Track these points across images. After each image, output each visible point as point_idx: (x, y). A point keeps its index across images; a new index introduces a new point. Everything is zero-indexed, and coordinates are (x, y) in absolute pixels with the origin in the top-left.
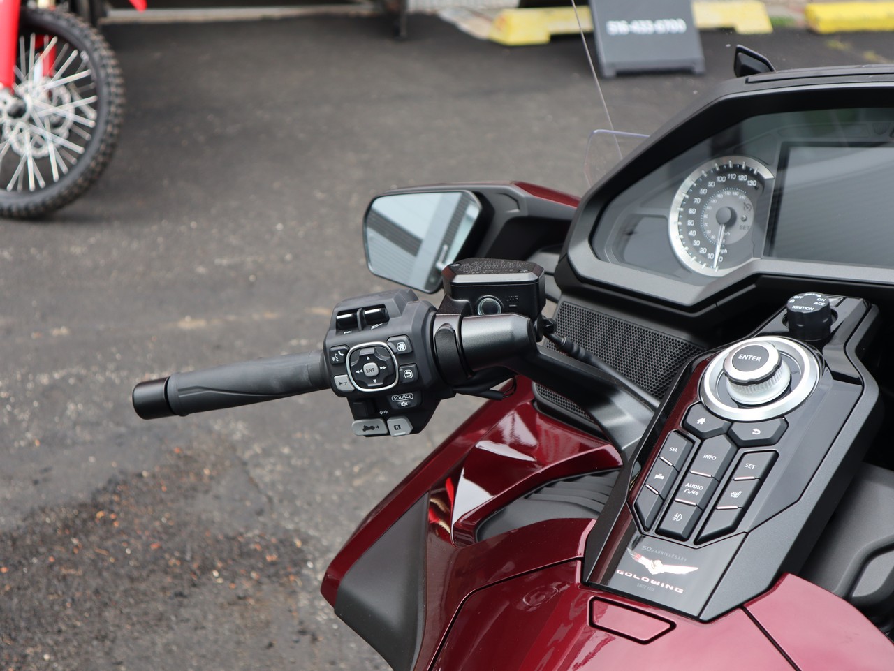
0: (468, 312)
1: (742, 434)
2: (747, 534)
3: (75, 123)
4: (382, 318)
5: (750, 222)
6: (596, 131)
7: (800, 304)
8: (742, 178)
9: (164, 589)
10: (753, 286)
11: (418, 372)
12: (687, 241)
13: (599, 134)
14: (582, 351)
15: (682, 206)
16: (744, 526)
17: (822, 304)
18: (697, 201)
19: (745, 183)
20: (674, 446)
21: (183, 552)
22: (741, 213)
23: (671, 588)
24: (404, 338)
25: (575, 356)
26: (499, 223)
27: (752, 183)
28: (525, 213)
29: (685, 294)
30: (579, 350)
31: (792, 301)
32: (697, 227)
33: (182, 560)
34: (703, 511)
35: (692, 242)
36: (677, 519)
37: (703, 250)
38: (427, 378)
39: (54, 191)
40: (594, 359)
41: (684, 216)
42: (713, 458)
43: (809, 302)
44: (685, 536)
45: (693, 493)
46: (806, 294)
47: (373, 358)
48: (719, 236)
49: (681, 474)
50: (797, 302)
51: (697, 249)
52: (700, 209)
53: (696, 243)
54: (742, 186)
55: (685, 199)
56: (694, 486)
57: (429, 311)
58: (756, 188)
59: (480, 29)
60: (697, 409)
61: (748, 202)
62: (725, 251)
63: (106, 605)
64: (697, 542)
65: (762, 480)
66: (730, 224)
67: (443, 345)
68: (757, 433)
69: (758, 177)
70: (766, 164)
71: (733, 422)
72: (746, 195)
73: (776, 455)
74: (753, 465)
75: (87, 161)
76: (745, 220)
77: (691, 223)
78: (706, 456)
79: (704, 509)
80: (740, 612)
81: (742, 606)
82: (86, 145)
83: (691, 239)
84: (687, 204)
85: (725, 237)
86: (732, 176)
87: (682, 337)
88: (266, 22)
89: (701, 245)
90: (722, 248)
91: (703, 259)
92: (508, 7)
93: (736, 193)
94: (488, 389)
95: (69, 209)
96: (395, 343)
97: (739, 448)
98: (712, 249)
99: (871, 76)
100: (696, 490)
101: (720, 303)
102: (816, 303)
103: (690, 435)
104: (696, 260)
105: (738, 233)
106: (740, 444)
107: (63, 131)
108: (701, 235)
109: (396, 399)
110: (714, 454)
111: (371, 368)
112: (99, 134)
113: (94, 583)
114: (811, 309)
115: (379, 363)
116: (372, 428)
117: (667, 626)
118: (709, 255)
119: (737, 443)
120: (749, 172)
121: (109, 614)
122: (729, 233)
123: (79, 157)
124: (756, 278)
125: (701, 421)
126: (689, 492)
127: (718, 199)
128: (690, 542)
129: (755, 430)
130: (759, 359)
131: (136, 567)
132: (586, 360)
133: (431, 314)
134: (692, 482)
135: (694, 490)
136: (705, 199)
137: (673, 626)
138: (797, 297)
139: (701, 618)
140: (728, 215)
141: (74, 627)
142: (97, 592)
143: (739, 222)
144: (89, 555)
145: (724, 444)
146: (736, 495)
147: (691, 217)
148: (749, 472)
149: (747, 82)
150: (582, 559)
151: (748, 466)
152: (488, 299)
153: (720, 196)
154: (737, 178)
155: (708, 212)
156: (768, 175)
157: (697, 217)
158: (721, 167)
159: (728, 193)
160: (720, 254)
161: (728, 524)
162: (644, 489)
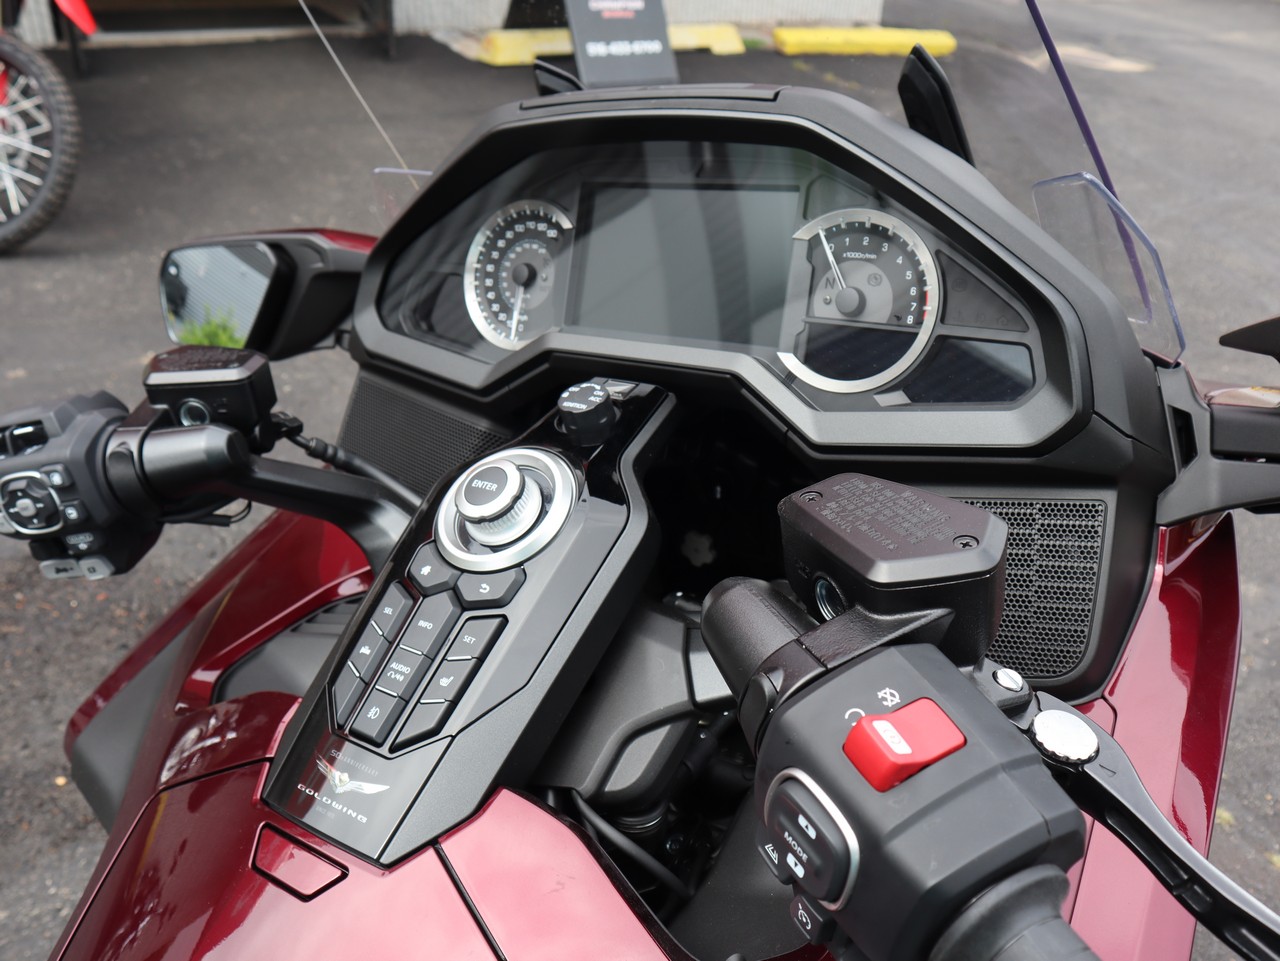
0: (167, 423)
1: (468, 591)
2: (454, 737)
3: (34, 155)
4: (39, 437)
5: (551, 283)
6: (377, 170)
8: (542, 227)
9: (108, 642)
10: (545, 366)
11: (83, 508)
12: (486, 304)
15: (479, 261)
16: (451, 727)
17: (598, 400)
18: (495, 255)
19: (544, 233)
21: (130, 601)
22: (541, 272)
23: (354, 815)
24: (59, 467)
25: (331, 461)
26: (304, 280)
27: (552, 233)
28: (332, 267)
29: (471, 372)
30: (335, 454)
31: (565, 395)
32: (496, 288)
33: (128, 610)
34: (407, 702)
35: (491, 307)
36: (372, 717)
37: (502, 317)
38: (101, 514)
40: (358, 462)
41: (481, 275)
42: (429, 625)
43: (582, 397)
44: (380, 741)
45: (398, 677)
46: (584, 385)
47: (26, 495)
48: (518, 298)
49: (391, 643)
50: (570, 399)
51: (496, 314)
52: (497, 263)
53: (495, 307)
54: (541, 237)
55: (481, 253)
56: (401, 667)
57: (108, 424)
58: (555, 239)
59: (471, 50)
60: (425, 551)
61: (549, 257)
62: (525, 318)
63: (46, 662)
64: (392, 750)
65: (481, 660)
66: (529, 282)
67: (119, 472)
68: (486, 590)
69: (557, 226)
70: (565, 210)
71: (463, 571)
72: (547, 248)
73: (505, 621)
74: (472, 638)
75: (46, 195)
76: (545, 280)
77: (489, 282)
78: (422, 623)
79: (408, 700)
80: (430, 850)
81: (434, 843)
82: (42, 175)
83: (490, 302)
84: (485, 258)
85: (525, 301)
86: (531, 225)
87: (483, 424)
88: (260, 44)
89: (499, 308)
90: (521, 314)
91: (502, 326)
92: (495, 28)
93: (535, 246)
94: (210, 514)
95: (36, 243)
96: (48, 474)
97: (464, 609)
98: (510, 317)
99: (653, 101)
100: (402, 673)
101: (513, 385)
102: (592, 398)
103: (415, 592)
104: (495, 329)
105: (539, 295)
106: (465, 605)
107: (20, 162)
108: (499, 299)
109: (72, 540)
110: (429, 621)
111: (26, 506)
112: (55, 165)
113: (36, 639)
114: (583, 407)
115: (35, 500)
116: (65, 570)
117: (340, 872)
118: (508, 322)
120: (547, 220)
121: (50, 672)
122: (528, 296)
123: (36, 188)
124: (548, 355)
125: (426, 570)
126: (393, 676)
127: (517, 253)
128: (384, 751)
129: (484, 586)
130: (495, 487)
131: (81, 621)
133: (110, 428)
134: (399, 662)
135: (400, 671)
136: (503, 252)
137: (346, 872)
138: (573, 389)
139: (382, 860)
140: (525, 273)
141: (12, 687)
142: (38, 649)
143: (539, 282)
144: (32, 610)
145: (442, 604)
146: (447, 682)
147: (488, 275)
148: (467, 647)
149: (522, 108)
150: (271, 760)
151: (467, 639)
152: (194, 403)
153: (519, 249)
154: (536, 228)
155: (506, 269)
156: (567, 224)
157: (495, 276)
158: (518, 214)
159: (527, 246)
160: (519, 322)
161: (431, 724)
162: (346, 668)
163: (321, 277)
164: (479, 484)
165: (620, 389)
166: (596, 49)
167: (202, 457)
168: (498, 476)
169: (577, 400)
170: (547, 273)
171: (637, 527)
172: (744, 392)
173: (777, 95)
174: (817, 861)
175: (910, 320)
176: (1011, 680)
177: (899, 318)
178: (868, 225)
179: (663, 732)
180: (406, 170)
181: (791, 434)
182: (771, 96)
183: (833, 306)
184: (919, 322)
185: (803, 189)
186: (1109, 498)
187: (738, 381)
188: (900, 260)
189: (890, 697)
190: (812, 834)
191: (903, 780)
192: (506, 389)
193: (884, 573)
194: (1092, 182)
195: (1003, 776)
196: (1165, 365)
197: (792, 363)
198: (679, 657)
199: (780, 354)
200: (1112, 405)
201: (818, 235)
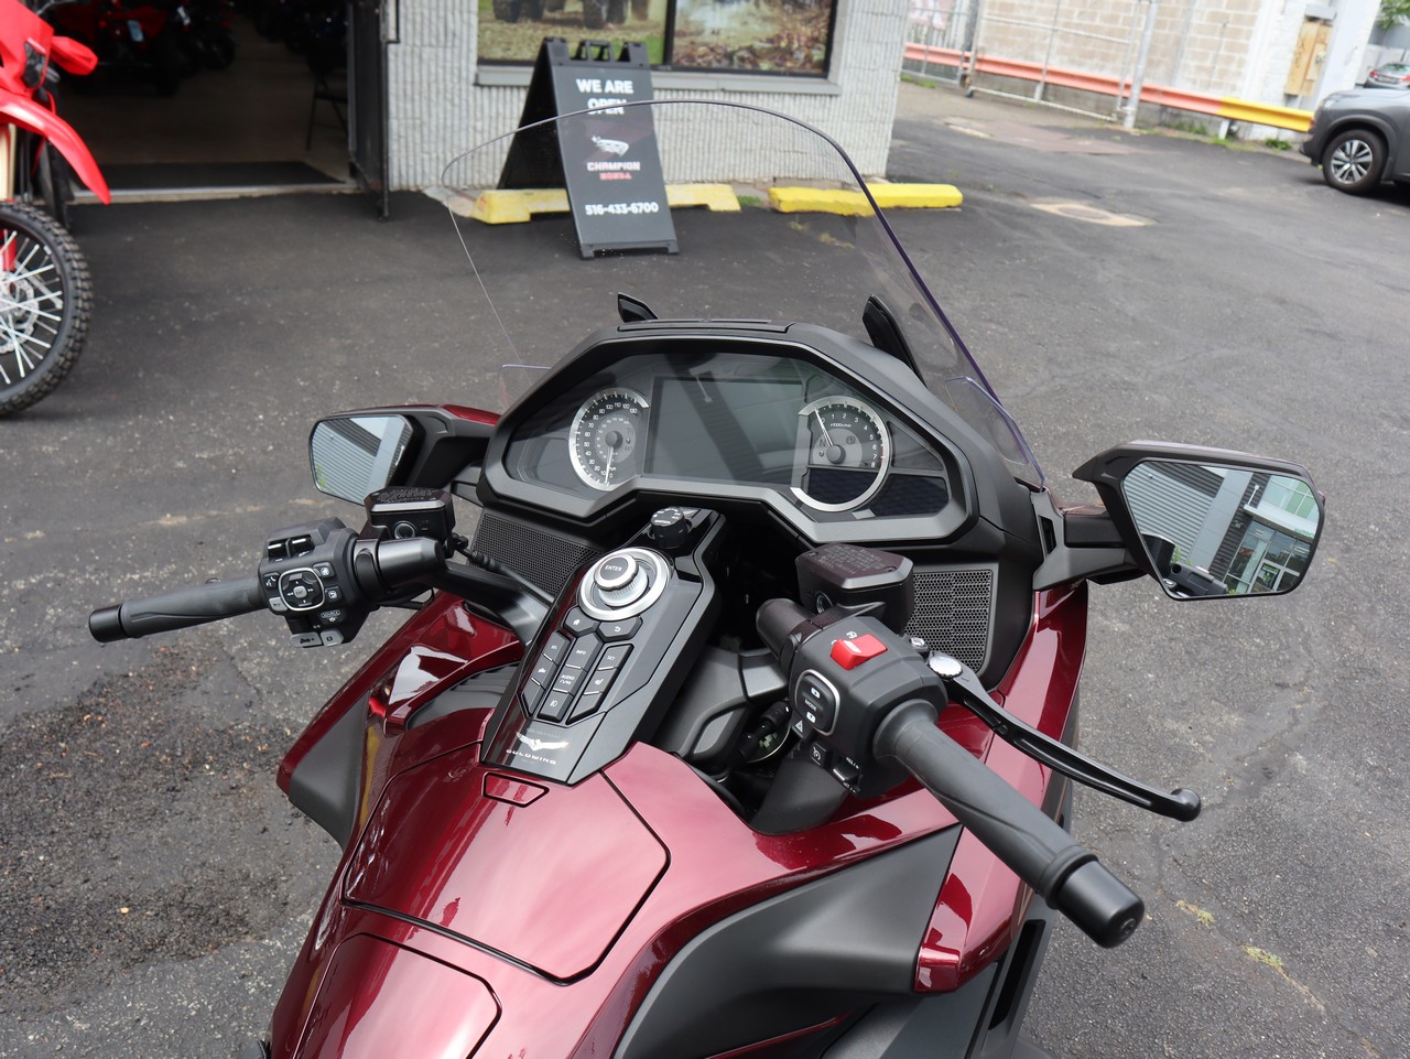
0: (386, 537)
1: (607, 631)
2: (607, 713)
3: (40, 318)
4: (308, 546)
5: (633, 444)
6: (505, 366)
8: (626, 406)
9: (156, 785)
10: (634, 500)
11: (341, 592)
12: (584, 460)
13: (507, 368)
14: (492, 562)
15: (579, 430)
16: (604, 708)
17: (677, 517)
18: (591, 425)
19: (628, 410)
20: (555, 644)
21: (174, 748)
22: (626, 438)
23: (548, 761)
24: (327, 564)
25: (487, 567)
26: (431, 443)
27: (634, 411)
28: (454, 434)
29: (580, 507)
30: (489, 562)
31: (655, 516)
32: (592, 448)
33: (173, 756)
34: (574, 697)
35: (589, 461)
36: (553, 705)
37: (597, 468)
38: (350, 596)
39: (21, 389)
40: (503, 568)
41: (581, 439)
42: (584, 653)
43: (666, 517)
44: (559, 719)
45: (566, 682)
46: (668, 509)
47: (301, 582)
48: (609, 456)
49: (559, 667)
50: (659, 517)
51: (593, 467)
52: (593, 431)
53: (592, 462)
54: (626, 414)
55: (581, 425)
56: (568, 677)
57: (351, 538)
58: (636, 415)
59: (461, 207)
60: (574, 611)
61: (631, 427)
62: (614, 468)
63: (98, 804)
64: (567, 723)
65: (619, 669)
66: (617, 444)
67: (362, 567)
68: (618, 630)
69: (638, 406)
70: (643, 395)
71: (601, 621)
72: (629, 421)
73: (632, 647)
74: (613, 657)
75: (55, 357)
76: (629, 443)
77: (587, 444)
78: (578, 652)
79: (574, 696)
80: (599, 775)
81: (600, 771)
82: (53, 340)
83: (588, 458)
84: (583, 428)
85: (614, 457)
86: (618, 405)
87: (583, 543)
88: (244, 201)
89: (594, 461)
90: (611, 466)
91: (598, 476)
92: (489, 187)
93: (621, 420)
95: (38, 406)
96: (319, 569)
97: (604, 643)
98: (604, 467)
100: (569, 680)
102: (674, 517)
103: (570, 636)
104: (593, 477)
105: (625, 453)
106: (605, 640)
107: (28, 326)
108: (595, 455)
109: (325, 615)
110: (584, 649)
111: (300, 591)
112: (67, 330)
113: (84, 784)
114: (669, 523)
115: (307, 587)
116: (308, 640)
117: (542, 791)
118: (602, 472)
119: (603, 639)
120: (630, 401)
121: (102, 813)
122: (617, 453)
123: (47, 352)
124: (635, 493)
125: (577, 622)
126: (563, 683)
127: (608, 424)
128: (563, 723)
129: (617, 628)
130: (621, 569)
131: (128, 767)
132: (496, 570)
133: (353, 541)
134: (566, 674)
135: (567, 680)
136: (597, 423)
137: (547, 790)
138: (660, 512)
139: (568, 782)
140: (615, 438)
143: (625, 444)
144: (77, 757)
145: (592, 640)
146: (599, 682)
147: (586, 439)
148: (610, 663)
149: (618, 330)
150: (481, 743)
151: (610, 658)
152: (404, 524)
153: (609, 421)
154: (622, 406)
155: (600, 435)
156: (645, 405)
157: (591, 439)
158: (609, 397)
159: (615, 419)
160: (610, 471)
161: (592, 706)
162: (529, 682)
163: (445, 441)
164: (610, 568)
165: (688, 512)
166: (595, 210)
167: (419, 558)
168: (623, 563)
169: (663, 518)
170: (630, 437)
171: (708, 593)
172: (771, 514)
173: (787, 329)
174: (821, 708)
175: (873, 465)
176: (918, 643)
177: (866, 464)
178: (845, 406)
179: (728, 716)
181: (800, 538)
182: (783, 329)
183: (825, 458)
184: (879, 466)
185: (804, 383)
186: (994, 568)
187: (764, 507)
188: (866, 428)
189: (852, 635)
190: (818, 695)
191: (857, 665)
192: (604, 517)
193: (849, 584)
194: (971, 383)
195: (903, 662)
196: (1037, 490)
197: (799, 493)
198: (736, 672)
199: (792, 489)
200: (991, 512)
201: (814, 413)
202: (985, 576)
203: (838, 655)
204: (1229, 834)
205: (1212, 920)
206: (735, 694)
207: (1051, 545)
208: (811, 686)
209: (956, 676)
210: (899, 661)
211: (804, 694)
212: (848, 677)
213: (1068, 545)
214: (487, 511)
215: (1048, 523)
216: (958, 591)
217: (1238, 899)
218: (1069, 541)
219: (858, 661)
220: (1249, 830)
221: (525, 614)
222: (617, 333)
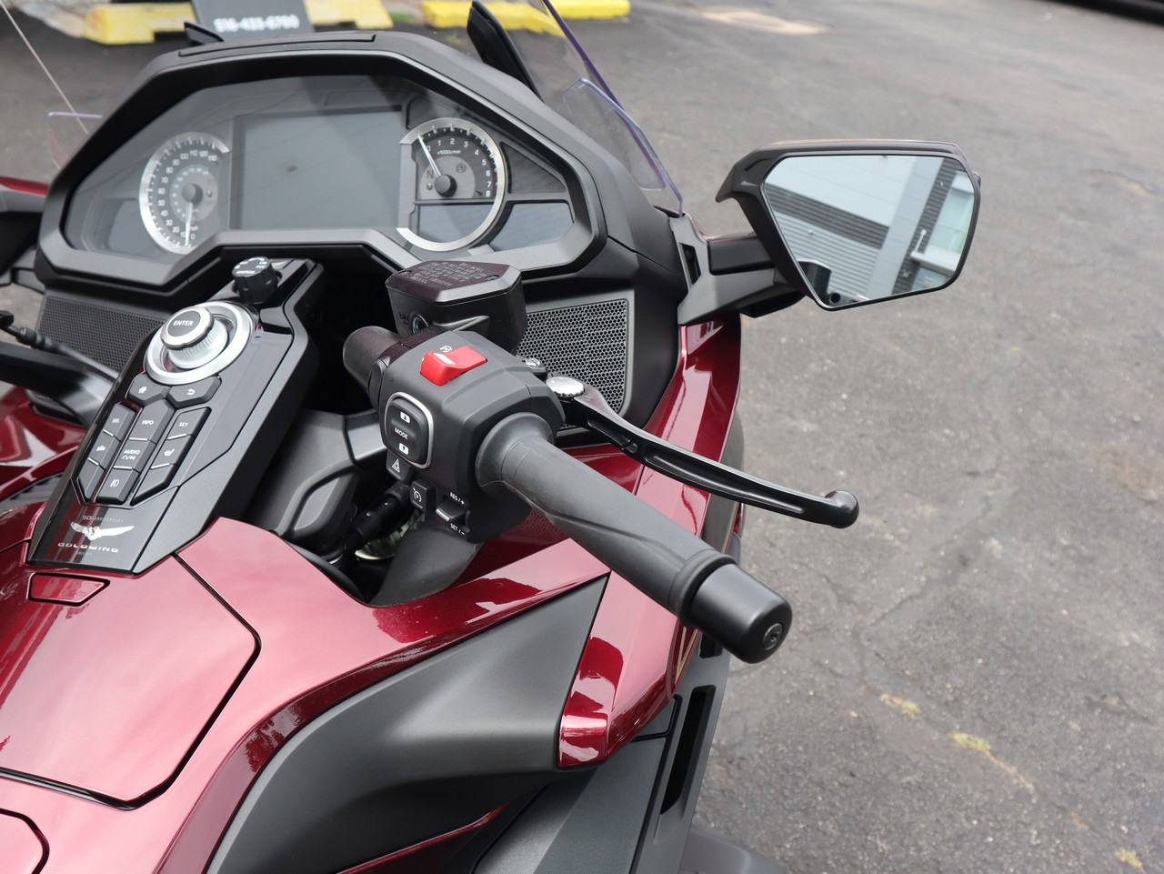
1: (179, 397)
2: (179, 487)
5: (215, 198)
6: (51, 114)
7: (243, 270)
8: (203, 154)
10: (218, 260)
12: (161, 221)
13: (54, 117)
14: (49, 342)
15: (151, 186)
16: (176, 482)
17: (263, 267)
18: (165, 180)
19: (206, 158)
20: (119, 416)
22: (206, 190)
23: (108, 550)
25: (40, 347)
27: (213, 158)
29: (156, 274)
30: (43, 341)
31: (237, 267)
32: (168, 207)
35: (165, 223)
36: (114, 486)
37: (176, 230)
40: (63, 348)
41: (154, 198)
42: (151, 422)
43: (249, 267)
44: (122, 500)
45: (131, 457)
46: (251, 260)
48: (188, 213)
49: (122, 442)
50: (243, 268)
51: (170, 228)
52: (168, 187)
53: (169, 223)
54: (204, 162)
55: (152, 180)
56: (132, 452)
58: (216, 162)
59: (74, 27)
60: (140, 378)
61: (211, 177)
62: (196, 228)
64: (132, 504)
65: (194, 437)
66: (198, 199)
68: (191, 393)
69: (217, 152)
70: (222, 138)
71: (171, 386)
72: (209, 170)
73: (209, 410)
74: (186, 421)
76: (210, 196)
77: (161, 203)
78: (145, 422)
79: (138, 474)
80: (172, 558)
81: (174, 554)
83: (164, 219)
84: (156, 183)
85: (194, 214)
86: (194, 153)
89: (171, 221)
90: (192, 225)
91: (178, 238)
92: (101, 3)
93: (199, 170)
97: (176, 409)
98: (183, 229)
100: (133, 455)
101: (191, 279)
102: (258, 267)
103: (134, 405)
104: (171, 240)
105: (207, 209)
106: (177, 406)
108: (171, 216)
110: (149, 421)
114: (252, 273)
117: (102, 584)
118: (182, 233)
119: (175, 406)
120: (208, 148)
122: (197, 210)
124: (219, 250)
125: (143, 390)
126: (127, 458)
127: (184, 177)
128: (127, 505)
129: (190, 390)
130: (191, 323)
132: (54, 351)
134: (129, 448)
135: (131, 454)
136: (172, 177)
137: (107, 583)
138: (242, 263)
139: (134, 571)
140: (193, 192)
143: (205, 198)
145: (162, 408)
146: (170, 453)
147: (161, 197)
148: (182, 430)
149: (180, 55)
150: (29, 541)
151: (182, 424)
153: (185, 173)
154: (199, 155)
155: (176, 191)
156: (225, 149)
157: (166, 197)
158: (182, 144)
159: (192, 170)
160: (191, 232)
161: (161, 481)
162: (86, 463)
164: (179, 323)
165: (278, 265)
168: (194, 316)
170: (211, 189)
171: (301, 344)
172: (374, 257)
173: (374, 37)
174: (413, 435)
175: (488, 194)
176: (533, 363)
177: (480, 194)
178: (452, 130)
179: (335, 483)
180: (74, 114)
182: (370, 38)
183: (434, 191)
184: (494, 195)
185: (404, 108)
186: (629, 296)
187: (369, 248)
188: (477, 153)
189: (446, 349)
190: (408, 420)
191: (451, 379)
192: (186, 283)
193: (445, 297)
194: (589, 85)
195: (506, 373)
196: (675, 216)
197: (406, 233)
198: (340, 434)
199: (398, 229)
200: (620, 231)
201: (418, 140)
202: (620, 306)
203: (428, 371)
204: (929, 623)
205: (918, 711)
206: (340, 459)
207: (695, 274)
208: (400, 410)
209: (577, 395)
210: (501, 371)
211: (394, 422)
212: (442, 394)
213: (714, 272)
214: (50, 293)
215: (689, 250)
216: (591, 325)
217: (943, 687)
218: (714, 268)
219: (452, 374)
220: (948, 618)
221: (92, 398)
222: (178, 58)
